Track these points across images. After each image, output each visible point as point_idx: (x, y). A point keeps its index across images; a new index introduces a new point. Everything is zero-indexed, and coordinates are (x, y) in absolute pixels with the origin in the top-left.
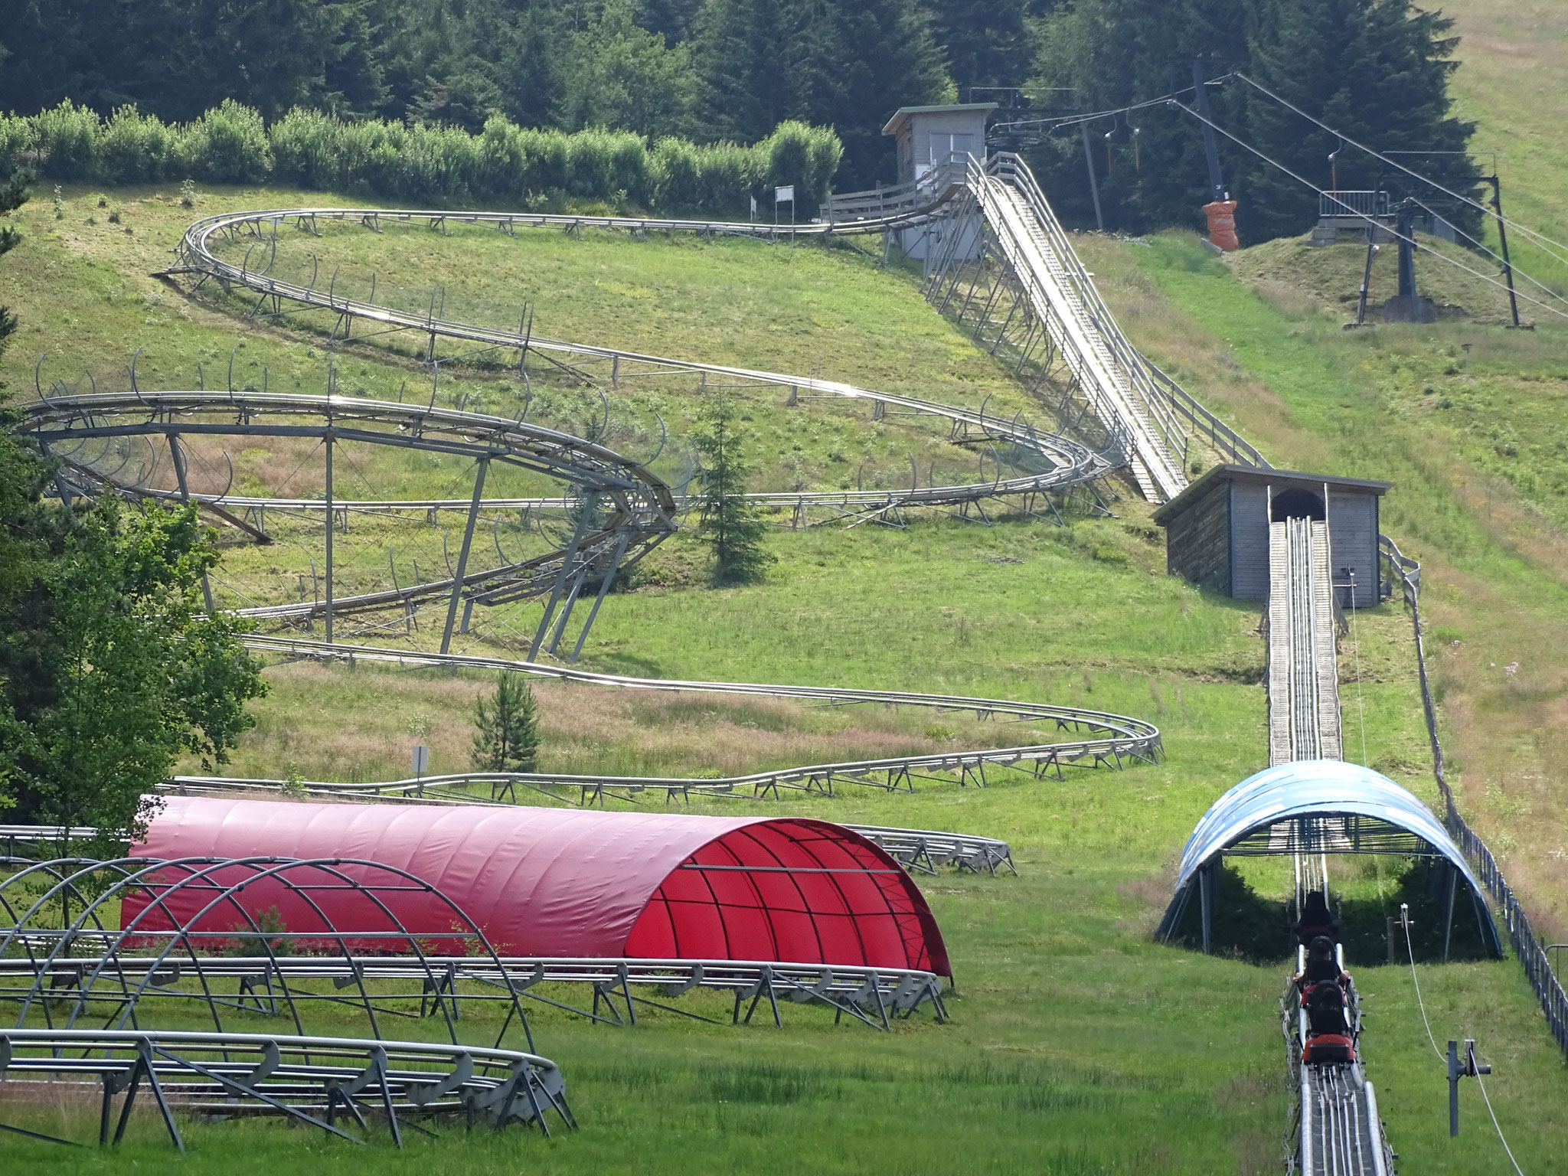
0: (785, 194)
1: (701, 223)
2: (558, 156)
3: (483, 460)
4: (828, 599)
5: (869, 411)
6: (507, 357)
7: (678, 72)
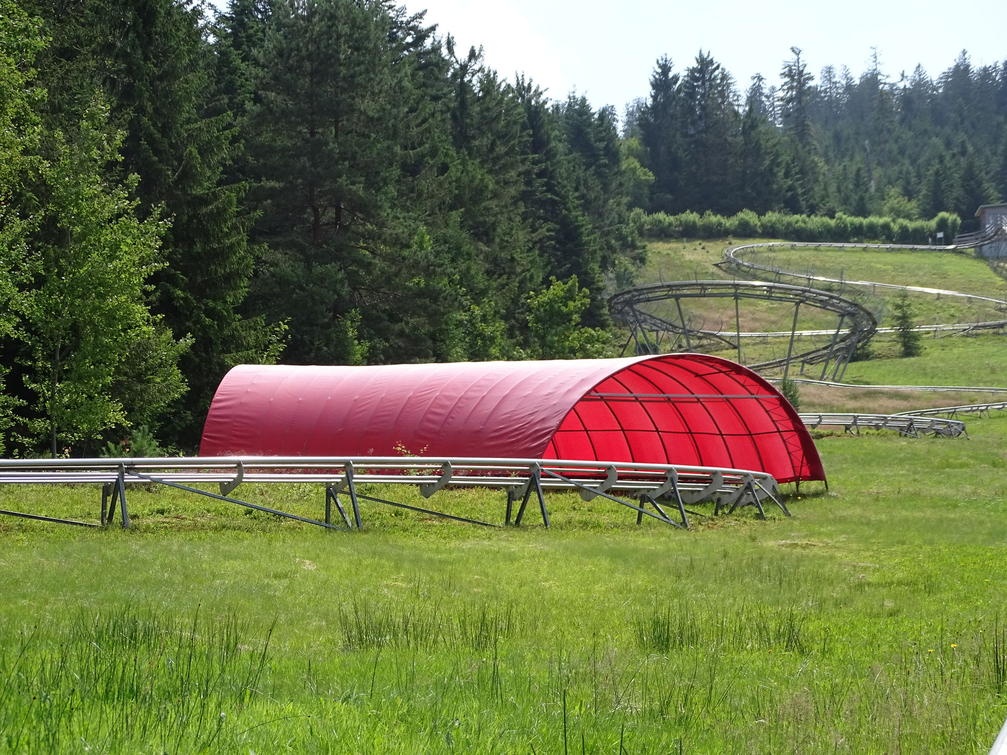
0: (940, 235)
1: (910, 246)
2: (861, 225)
3: (798, 304)
4: (943, 360)
5: (965, 301)
6: (836, 287)
7: (911, 209)
